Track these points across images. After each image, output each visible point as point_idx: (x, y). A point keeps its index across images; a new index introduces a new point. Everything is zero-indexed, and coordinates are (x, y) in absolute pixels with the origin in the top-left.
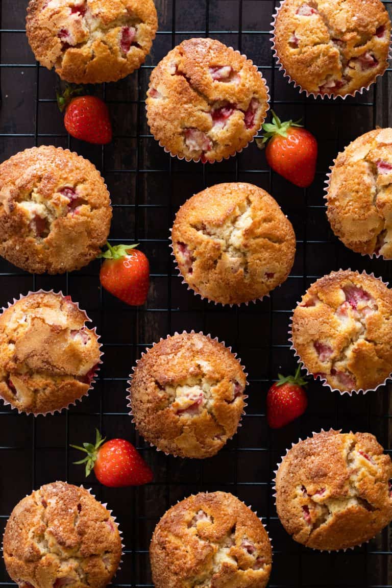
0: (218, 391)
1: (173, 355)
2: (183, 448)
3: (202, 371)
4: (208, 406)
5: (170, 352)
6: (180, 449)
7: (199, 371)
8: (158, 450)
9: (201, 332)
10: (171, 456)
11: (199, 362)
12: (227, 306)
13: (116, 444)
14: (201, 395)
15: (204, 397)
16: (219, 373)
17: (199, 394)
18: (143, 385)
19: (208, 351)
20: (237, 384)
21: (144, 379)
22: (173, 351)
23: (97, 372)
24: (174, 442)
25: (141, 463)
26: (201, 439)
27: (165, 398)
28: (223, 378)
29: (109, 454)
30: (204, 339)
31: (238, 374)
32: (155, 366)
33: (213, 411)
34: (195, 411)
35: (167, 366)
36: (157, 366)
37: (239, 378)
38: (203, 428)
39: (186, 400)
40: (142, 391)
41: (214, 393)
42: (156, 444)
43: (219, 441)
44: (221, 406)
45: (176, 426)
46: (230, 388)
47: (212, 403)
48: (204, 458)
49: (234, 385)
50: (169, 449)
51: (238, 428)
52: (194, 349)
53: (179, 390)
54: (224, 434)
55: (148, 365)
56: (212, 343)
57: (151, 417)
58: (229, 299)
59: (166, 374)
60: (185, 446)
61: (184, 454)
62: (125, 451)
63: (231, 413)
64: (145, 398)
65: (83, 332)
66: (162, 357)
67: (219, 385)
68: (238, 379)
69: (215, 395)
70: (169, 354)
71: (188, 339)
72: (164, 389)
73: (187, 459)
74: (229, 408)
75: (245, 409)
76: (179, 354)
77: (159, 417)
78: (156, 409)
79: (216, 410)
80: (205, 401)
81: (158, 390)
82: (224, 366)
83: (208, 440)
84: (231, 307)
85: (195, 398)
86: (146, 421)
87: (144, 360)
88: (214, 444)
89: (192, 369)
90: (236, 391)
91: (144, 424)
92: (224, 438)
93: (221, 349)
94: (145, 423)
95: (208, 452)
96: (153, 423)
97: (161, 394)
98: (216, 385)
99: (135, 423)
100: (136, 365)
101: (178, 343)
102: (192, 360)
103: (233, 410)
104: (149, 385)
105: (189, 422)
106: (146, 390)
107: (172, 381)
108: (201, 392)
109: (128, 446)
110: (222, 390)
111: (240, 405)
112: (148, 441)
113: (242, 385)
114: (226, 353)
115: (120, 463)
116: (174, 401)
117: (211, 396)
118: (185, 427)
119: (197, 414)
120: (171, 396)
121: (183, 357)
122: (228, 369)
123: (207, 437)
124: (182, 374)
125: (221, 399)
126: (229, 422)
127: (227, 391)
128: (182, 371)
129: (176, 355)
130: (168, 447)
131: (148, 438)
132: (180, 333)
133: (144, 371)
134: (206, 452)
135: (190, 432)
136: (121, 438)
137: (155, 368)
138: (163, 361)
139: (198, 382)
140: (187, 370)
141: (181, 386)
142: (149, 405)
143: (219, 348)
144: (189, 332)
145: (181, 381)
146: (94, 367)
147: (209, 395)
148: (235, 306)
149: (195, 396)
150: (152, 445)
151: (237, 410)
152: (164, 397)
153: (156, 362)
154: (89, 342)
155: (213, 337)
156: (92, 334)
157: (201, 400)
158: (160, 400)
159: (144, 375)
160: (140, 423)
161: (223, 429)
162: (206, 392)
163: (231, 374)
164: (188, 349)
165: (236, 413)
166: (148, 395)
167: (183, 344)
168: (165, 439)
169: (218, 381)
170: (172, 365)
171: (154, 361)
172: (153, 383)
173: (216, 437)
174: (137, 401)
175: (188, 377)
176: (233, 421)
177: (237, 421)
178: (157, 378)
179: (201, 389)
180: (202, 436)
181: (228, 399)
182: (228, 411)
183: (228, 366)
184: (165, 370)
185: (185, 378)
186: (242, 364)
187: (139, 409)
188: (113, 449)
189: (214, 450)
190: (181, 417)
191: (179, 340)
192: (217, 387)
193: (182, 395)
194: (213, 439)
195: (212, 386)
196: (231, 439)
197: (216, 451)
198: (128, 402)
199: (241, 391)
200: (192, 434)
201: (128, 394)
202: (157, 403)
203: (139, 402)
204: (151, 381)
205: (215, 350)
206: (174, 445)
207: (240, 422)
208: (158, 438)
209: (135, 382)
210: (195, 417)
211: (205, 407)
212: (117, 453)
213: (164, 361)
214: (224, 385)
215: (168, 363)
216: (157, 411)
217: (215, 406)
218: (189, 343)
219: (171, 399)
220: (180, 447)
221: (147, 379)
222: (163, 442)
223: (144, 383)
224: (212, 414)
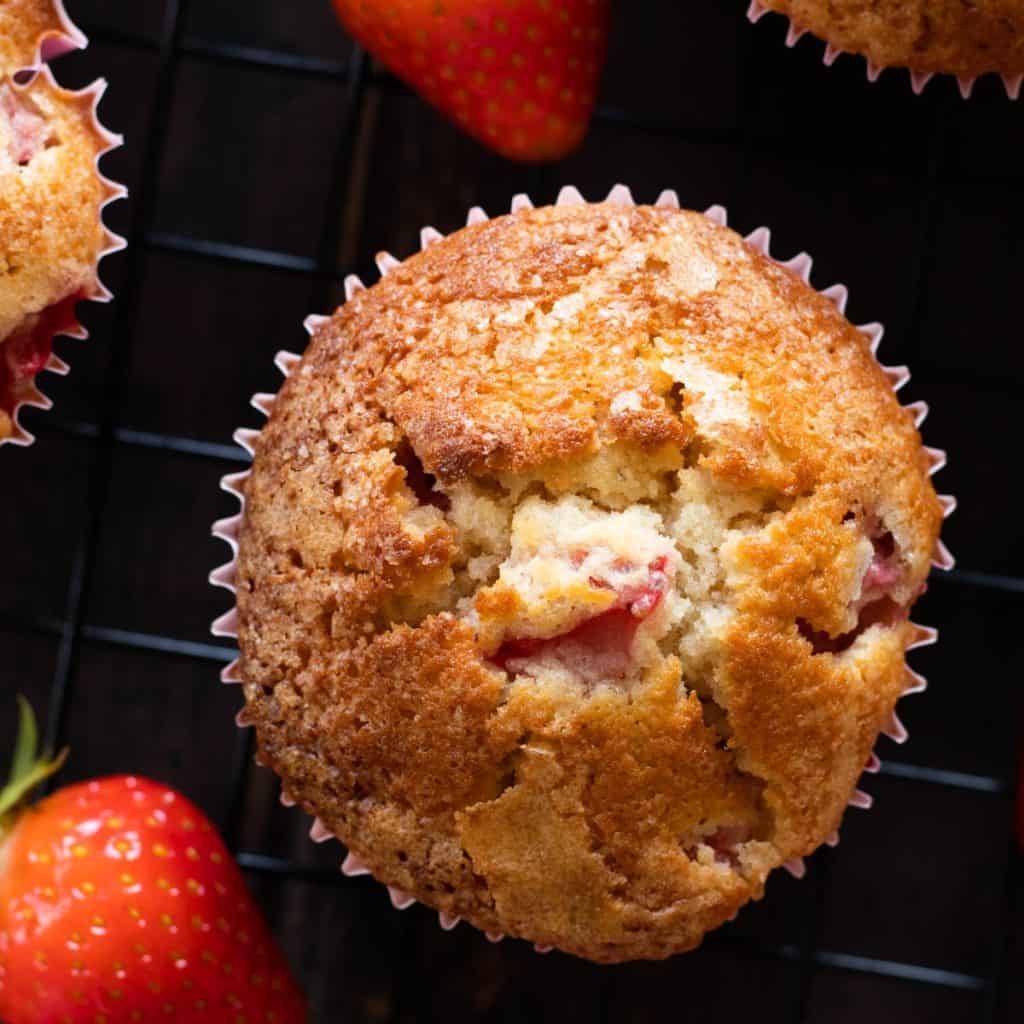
0: (764, 559)
1: (529, 304)
2: (502, 878)
3: (691, 425)
4: (689, 645)
5: (513, 285)
6: (480, 882)
7: (670, 419)
8: (351, 867)
9: (718, 213)
10: (423, 914)
11: (675, 370)
12: (896, 76)
13: (120, 805)
14: (660, 565)
15: (679, 585)
16: (785, 453)
17: (649, 557)
18: (322, 458)
19: (740, 315)
20: (885, 545)
21: (336, 427)
22: (537, 282)
23: (67, 349)
24: (451, 834)
25: (243, 937)
26: (618, 840)
27: (441, 554)
28: (806, 487)
29: (68, 848)
30: (732, 248)
31: (902, 489)
32: (412, 360)
33: (719, 678)
34: (613, 661)
35: (486, 364)
36: (426, 356)
37: (901, 514)
38: (639, 773)
39: (568, 579)
40: (313, 495)
41: (739, 569)
42: (344, 829)
43: (724, 870)
44: (771, 652)
45: (482, 737)
46: (840, 559)
47: (717, 625)
48: (616, 959)
49: (867, 547)
50: (415, 870)
51: (851, 813)
52: (661, 290)
53: (533, 518)
54: (761, 831)
55: (371, 346)
56: (774, 281)
57: (341, 657)
58: (911, 32)
59: (467, 408)
60: (511, 866)
61: (502, 916)
62: (160, 850)
63: (820, 714)
64: (325, 539)
65: (23, 99)
66: (464, 310)
67: (777, 523)
68: (895, 519)
69: (747, 585)
70: (507, 297)
71: (636, 233)
72: (443, 503)
73: (517, 948)
74: (816, 677)
75: (906, 707)
76: (567, 308)
77: (387, 662)
78: (375, 615)
79: (737, 678)
80: (676, 609)
81: (405, 499)
82: (822, 422)
83: (659, 853)
84: (917, 88)
85: (618, 579)
86: (305, 679)
87: (352, 316)
88: (692, 884)
89: (627, 402)
90: (870, 584)
91: (291, 699)
92: (759, 860)
93: (820, 323)
94: (298, 691)
95: (648, 927)
96: (345, 696)
97: (417, 525)
98: (761, 523)
99: (237, 689)
100: (300, 343)
101: (569, 241)
102: (637, 353)
103: (838, 694)
104: (358, 462)
105: (561, 724)
106: (338, 489)
107: (501, 451)
108: (666, 546)
109: (187, 824)
110: (789, 561)
111: (884, 678)
112: (298, 807)
113: (912, 557)
114: (847, 353)
115: (115, 913)
116: (494, 577)
117: (719, 586)
118: (532, 750)
119: (620, 677)
120: (477, 549)
121: (589, 324)
122: (850, 446)
123: (652, 832)
124: (567, 421)
125: (779, 613)
126: (799, 764)
127: (818, 573)
128: (566, 405)
129: (546, 307)
130: (416, 856)
131: (300, 783)
132: (595, 193)
133: (343, 379)
134: (635, 927)
135: (560, 784)
136: (154, 776)
137: (408, 368)
138: (462, 334)
139: (654, 489)
140: (602, 404)
141: (549, 497)
142: (339, 585)
143: (809, 314)
144: (645, 196)
145: (554, 463)
146: (53, 314)
147: (707, 580)
148: (943, 84)
149: (623, 564)
150: (318, 832)
151: (860, 698)
152: (433, 546)
153: (420, 335)
154: (46, 160)
155: (781, 250)
156: (75, 117)
157: (658, 597)
158: (411, 561)
159: (338, 400)
160: (268, 690)
161: (759, 805)
162: (690, 557)
163: (858, 474)
164: (625, 287)
165: (849, 720)
166: (343, 519)
167: (602, 254)
168: (404, 804)
169: (773, 502)
170: (517, 362)
171: (411, 324)
172: (386, 457)
173: (709, 841)
174: (270, 550)
175: (597, 443)
176: (828, 761)
177: (849, 768)
178: (408, 426)
179: (666, 533)
180: (622, 822)
181: (819, 624)
182: (807, 693)
183: (848, 425)
184: (464, 385)
185: (577, 449)
186: (929, 435)
187: (276, 605)
188: (90, 827)
189: (682, 919)
190: (521, 682)
191: (576, 230)
192: (764, 536)
193: (547, 548)
194: (692, 854)
195: (733, 523)
196: (798, 871)
197: (696, 929)
198: (223, 553)
199: (902, 596)
200: (570, 797)
201: (230, 507)
202: (388, 571)
203: (284, 560)
204: (375, 445)
205: (782, 317)
206: (447, 852)
207: (865, 783)
208: (360, 792)
209: (276, 441)
210: (605, 693)
211: (671, 643)
212: (112, 852)
213: (473, 331)
214: (809, 532)
215: (490, 349)
216: (382, 627)
217: (736, 646)
218: (636, 255)
219: (477, 568)
220: (481, 867)
221: (349, 429)
222: (386, 821)
223: (333, 448)
224: (706, 699)
